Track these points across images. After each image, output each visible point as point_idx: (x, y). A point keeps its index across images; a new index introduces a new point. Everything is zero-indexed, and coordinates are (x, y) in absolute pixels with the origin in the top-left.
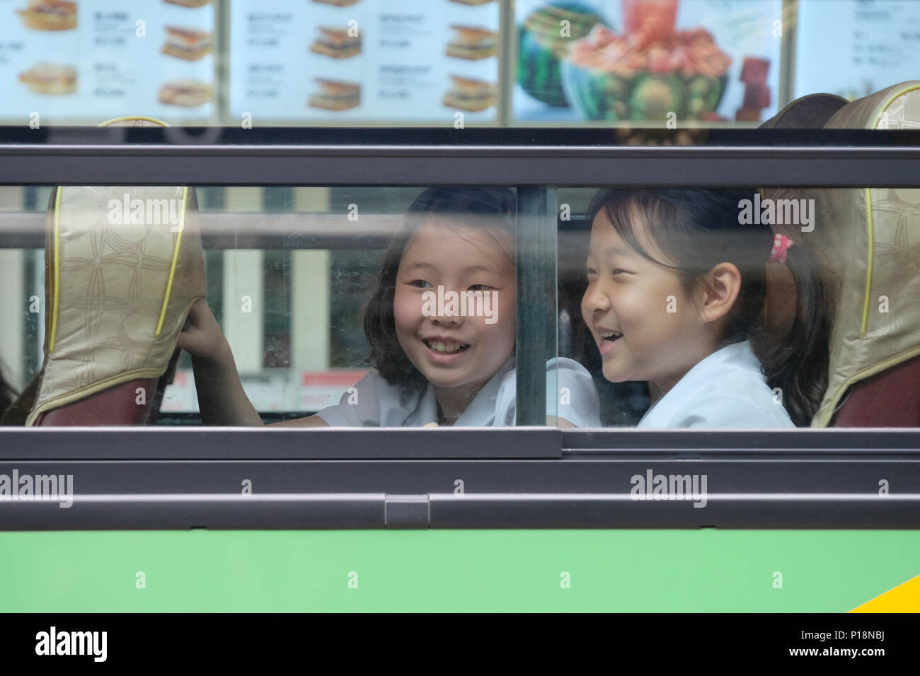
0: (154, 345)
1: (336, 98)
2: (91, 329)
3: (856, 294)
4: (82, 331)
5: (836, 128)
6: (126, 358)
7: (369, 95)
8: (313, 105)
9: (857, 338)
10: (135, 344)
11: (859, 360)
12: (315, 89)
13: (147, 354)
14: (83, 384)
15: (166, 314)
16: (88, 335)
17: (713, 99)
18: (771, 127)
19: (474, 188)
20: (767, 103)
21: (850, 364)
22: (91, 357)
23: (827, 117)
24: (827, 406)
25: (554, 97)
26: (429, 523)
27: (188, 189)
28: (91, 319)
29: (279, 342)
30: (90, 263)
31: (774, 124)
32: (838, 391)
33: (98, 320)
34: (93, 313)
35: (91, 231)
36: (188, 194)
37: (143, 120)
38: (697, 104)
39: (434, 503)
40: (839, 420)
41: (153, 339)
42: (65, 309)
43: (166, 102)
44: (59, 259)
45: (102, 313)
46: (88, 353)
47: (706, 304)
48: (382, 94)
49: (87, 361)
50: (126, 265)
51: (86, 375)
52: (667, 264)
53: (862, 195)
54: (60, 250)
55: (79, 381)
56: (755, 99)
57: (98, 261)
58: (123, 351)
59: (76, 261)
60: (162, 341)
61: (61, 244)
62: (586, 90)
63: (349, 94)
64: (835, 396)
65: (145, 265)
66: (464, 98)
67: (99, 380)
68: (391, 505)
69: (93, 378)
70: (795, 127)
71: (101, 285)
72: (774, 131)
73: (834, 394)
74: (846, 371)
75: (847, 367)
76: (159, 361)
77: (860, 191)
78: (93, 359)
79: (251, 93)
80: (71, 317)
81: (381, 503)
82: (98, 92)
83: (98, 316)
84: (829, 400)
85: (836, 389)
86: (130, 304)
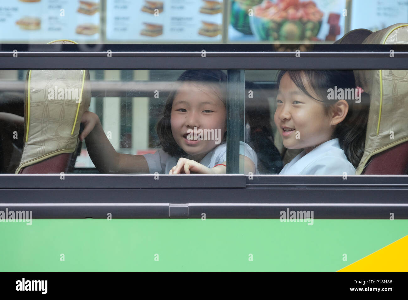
0: (71, 139)
1: (152, 31)
2: (43, 132)
3: (375, 117)
4: (40, 132)
5: (368, 44)
6: (58, 145)
7: (166, 30)
8: (142, 34)
9: (375, 136)
10: (62, 138)
11: (375, 145)
12: (143, 27)
13: (67, 143)
14: (40, 156)
15: (76, 125)
16: (42, 134)
17: (316, 31)
18: (339, 43)
19: (209, 70)
20: (339, 33)
21: (372, 147)
22: (43, 144)
23: (363, 39)
24: (361, 165)
25: (246, 30)
26: (188, 216)
27: (86, 71)
28: (43, 128)
29: (124, 137)
30: (43, 103)
31: (340, 42)
32: (366, 159)
33: (47, 128)
34: (44, 125)
35: (44, 89)
36: (86, 73)
37: (66, 41)
38: (308, 33)
39: (190, 207)
40: (366, 172)
41: (70, 136)
42: (33, 123)
43: (79, 33)
44: (30, 101)
45: (48, 125)
46: (43, 142)
47: (333, 117)
48: (172, 30)
49: (42, 146)
50: (59, 104)
51: (41, 152)
52: (319, 100)
53: (378, 73)
54: (30, 97)
55: (38, 154)
56: (334, 31)
57: (47, 102)
58: (57, 141)
59: (37, 102)
60: (74, 137)
61: (31, 95)
62: (261, 28)
63: (157, 30)
64: (365, 161)
65: (67, 104)
66: (208, 31)
67: (47, 154)
68: (172, 208)
69: (44, 153)
70: (349, 43)
71: (48, 113)
72: (340, 45)
73: (364, 160)
74: (369, 150)
75: (370, 148)
76: (73, 146)
77: (377, 71)
78: (44, 144)
79: (116, 29)
80: (35, 127)
81: (167, 207)
82: (50, 29)
83: (46, 126)
84: (362, 163)
85: (366, 158)
86: (61, 121)
